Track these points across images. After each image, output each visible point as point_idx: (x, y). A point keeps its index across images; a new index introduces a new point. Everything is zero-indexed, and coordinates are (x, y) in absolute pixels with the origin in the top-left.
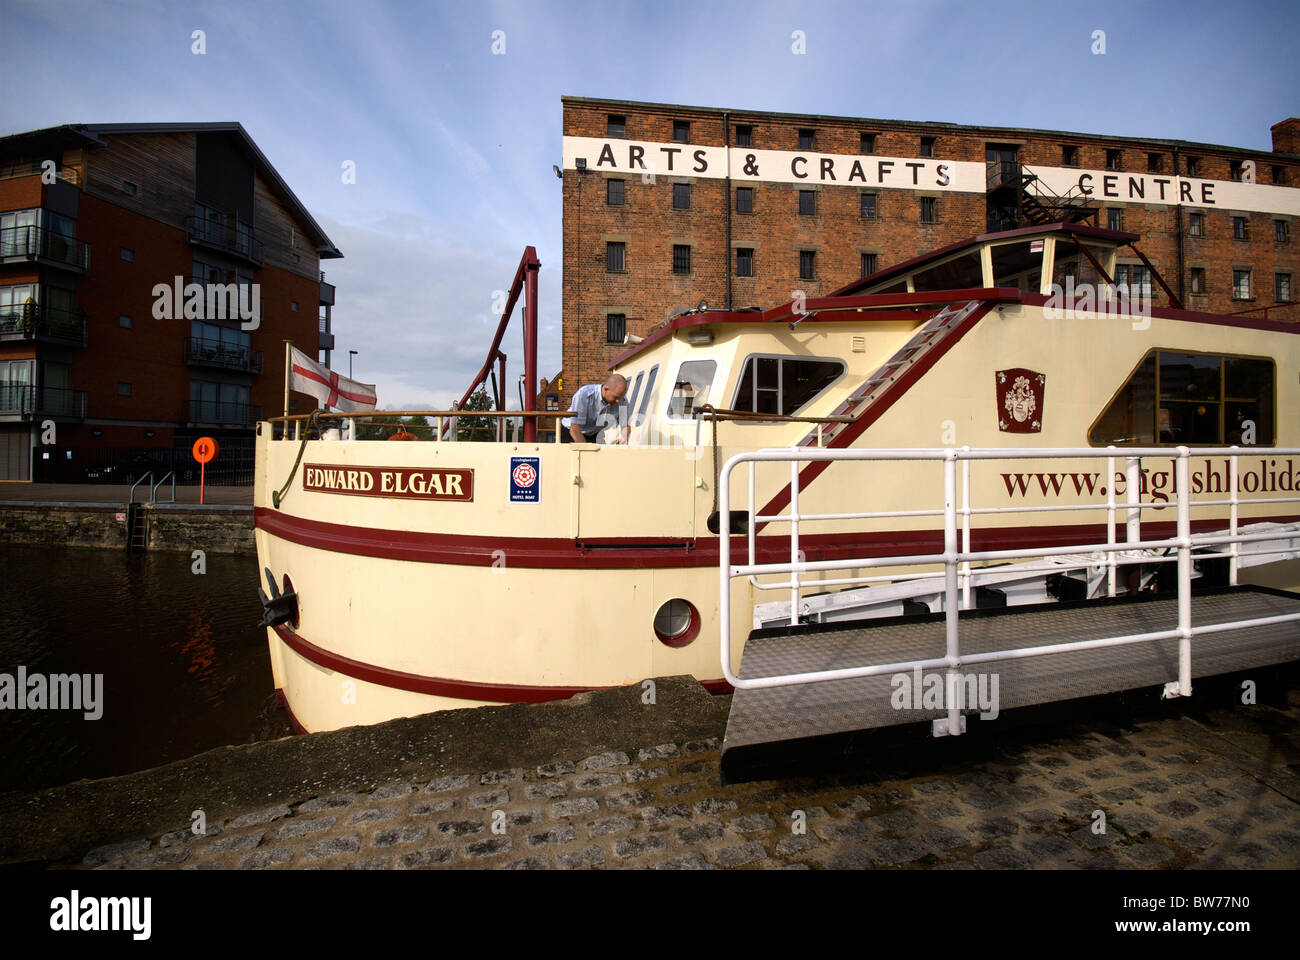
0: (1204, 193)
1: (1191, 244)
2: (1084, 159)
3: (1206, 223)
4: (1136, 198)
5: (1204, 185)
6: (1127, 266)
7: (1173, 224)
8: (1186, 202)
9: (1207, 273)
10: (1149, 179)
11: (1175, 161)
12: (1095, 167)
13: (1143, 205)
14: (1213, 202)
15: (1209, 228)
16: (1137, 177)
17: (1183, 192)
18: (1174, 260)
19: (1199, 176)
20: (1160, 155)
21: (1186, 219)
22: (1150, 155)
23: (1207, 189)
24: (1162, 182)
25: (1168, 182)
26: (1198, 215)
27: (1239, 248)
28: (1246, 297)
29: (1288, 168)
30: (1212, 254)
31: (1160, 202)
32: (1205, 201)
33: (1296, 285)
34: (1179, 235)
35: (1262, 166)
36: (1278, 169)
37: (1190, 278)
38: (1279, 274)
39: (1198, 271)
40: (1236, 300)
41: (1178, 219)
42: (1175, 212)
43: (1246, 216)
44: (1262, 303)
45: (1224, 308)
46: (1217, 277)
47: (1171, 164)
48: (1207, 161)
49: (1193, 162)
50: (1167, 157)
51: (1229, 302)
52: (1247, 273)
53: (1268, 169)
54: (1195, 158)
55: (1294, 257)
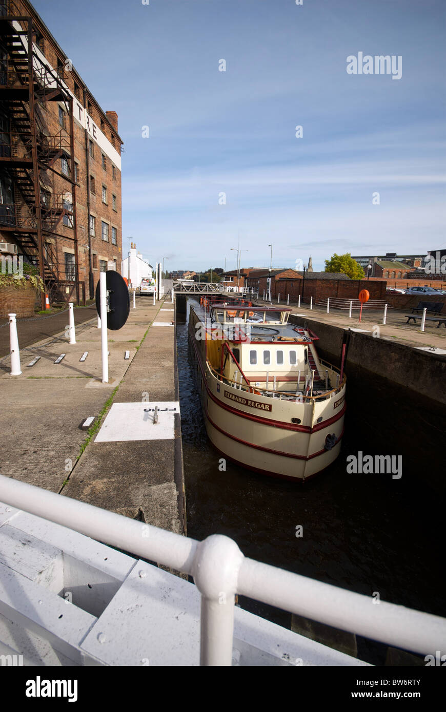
0: (94, 130)
1: (91, 160)
2: (47, 52)
3: (94, 150)
5: (94, 125)
7: (84, 141)
8: (88, 131)
9: (95, 182)
10: (75, 100)
11: (84, 97)
12: (53, 65)
14: (96, 138)
15: (95, 154)
17: (87, 123)
18: (85, 167)
19: (91, 117)
20: (78, 87)
21: (89, 142)
22: (75, 83)
23: (94, 128)
24: (80, 108)
25: (82, 110)
26: (91, 142)
27: (104, 173)
28: (105, 202)
29: (115, 139)
30: (96, 170)
31: (79, 121)
32: (94, 136)
33: (117, 203)
34: (87, 150)
35: (109, 131)
36: (113, 137)
37: (90, 180)
38: (113, 195)
39: (92, 178)
40: (103, 203)
41: (86, 139)
42: (84, 133)
43: (105, 156)
44: (110, 208)
45: (100, 206)
46: (98, 187)
47: (82, 98)
48: (94, 110)
49: (89, 105)
50: (81, 91)
51: (102, 203)
52: (106, 189)
53: (110, 134)
54: (90, 103)
55: (117, 189)
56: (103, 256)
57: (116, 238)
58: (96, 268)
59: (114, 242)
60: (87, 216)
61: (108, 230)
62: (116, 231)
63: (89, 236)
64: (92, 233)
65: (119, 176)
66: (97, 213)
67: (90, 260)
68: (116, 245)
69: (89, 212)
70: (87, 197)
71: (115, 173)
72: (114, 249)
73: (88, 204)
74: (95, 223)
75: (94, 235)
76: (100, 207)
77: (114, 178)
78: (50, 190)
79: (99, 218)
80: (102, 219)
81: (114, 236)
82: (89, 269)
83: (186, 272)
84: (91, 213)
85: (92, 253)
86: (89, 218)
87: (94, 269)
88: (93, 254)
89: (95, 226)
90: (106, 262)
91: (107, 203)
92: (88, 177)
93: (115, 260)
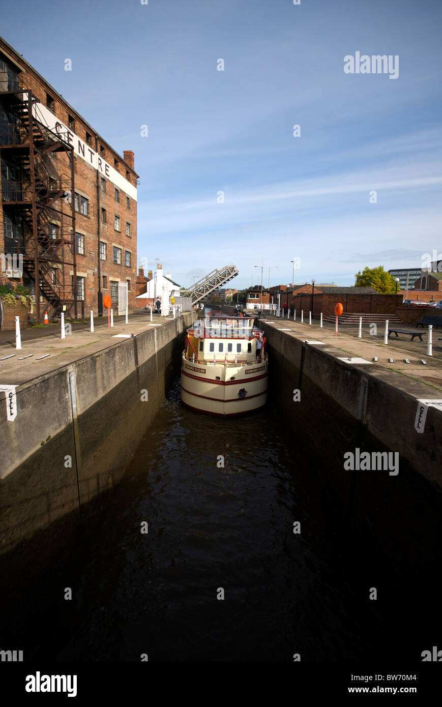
0: (106, 169)
1: (102, 195)
2: (58, 112)
3: (107, 185)
4: (81, 155)
5: (106, 165)
6: (78, 194)
7: (95, 179)
8: (100, 171)
9: (107, 213)
10: (87, 147)
11: (96, 143)
12: (63, 122)
13: (84, 161)
14: (109, 176)
15: (107, 189)
16: (83, 143)
17: (99, 164)
18: (96, 201)
19: (104, 159)
20: (90, 136)
21: (100, 180)
22: (86, 132)
24: (92, 153)
25: (94, 154)
26: (104, 180)
27: (116, 205)
28: (118, 230)
29: (130, 174)
30: (108, 203)
31: (91, 163)
32: (106, 174)
33: (132, 230)
34: (98, 187)
35: (124, 168)
36: (128, 173)
37: (101, 213)
38: (127, 223)
39: (104, 210)
40: (115, 230)
41: (98, 178)
42: (96, 173)
43: (119, 189)
44: (123, 235)
45: (112, 233)
46: (110, 216)
47: (95, 144)
48: (107, 152)
49: (102, 149)
50: (93, 139)
51: (113, 231)
52: (119, 218)
53: (125, 170)
54: (103, 148)
55: (131, 217)
56: (115, 277)
57: (130, 261)
58: (106, 288)
59: (128, 265)
60: (97, 243)
61: (121, 254)
62: (130, 254)
63: (99, 260)
64: (103, 257)
65: (135, 206)
66: (108, 240)
67: (99, 281)
68: (130, 267)
69: (99, 240)
70: (97, 227)
71: (130, 203)
72: (127, 270)
73: (98, 233)
74: (106, 249)
75: (105, 259)
76: (111, 235)
77: (129, 208)
78: (59, 223)
79: (110, 244)
80: (114, 244)
81: (128, 259)
82: (98, 290)
83: (228, 290)
84: (101, 240)
85: (101, 275)
86: (99, 245)
87: (104, 289)
88: (103, 276)
89: (106, 251)
90: (118, 282)
91: (120, 231)
92: (98, 210)
93: (128, 281)
